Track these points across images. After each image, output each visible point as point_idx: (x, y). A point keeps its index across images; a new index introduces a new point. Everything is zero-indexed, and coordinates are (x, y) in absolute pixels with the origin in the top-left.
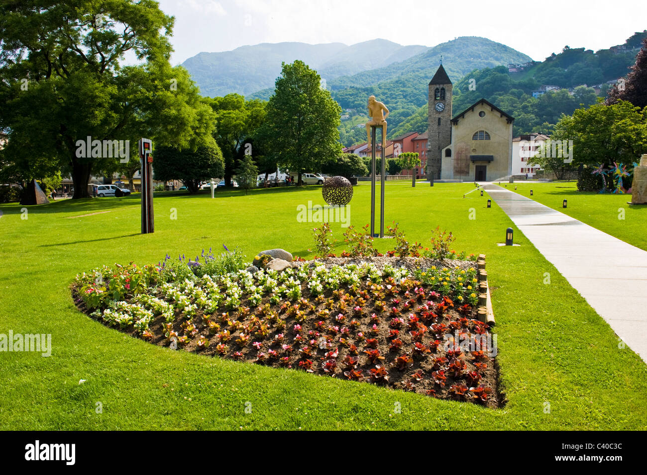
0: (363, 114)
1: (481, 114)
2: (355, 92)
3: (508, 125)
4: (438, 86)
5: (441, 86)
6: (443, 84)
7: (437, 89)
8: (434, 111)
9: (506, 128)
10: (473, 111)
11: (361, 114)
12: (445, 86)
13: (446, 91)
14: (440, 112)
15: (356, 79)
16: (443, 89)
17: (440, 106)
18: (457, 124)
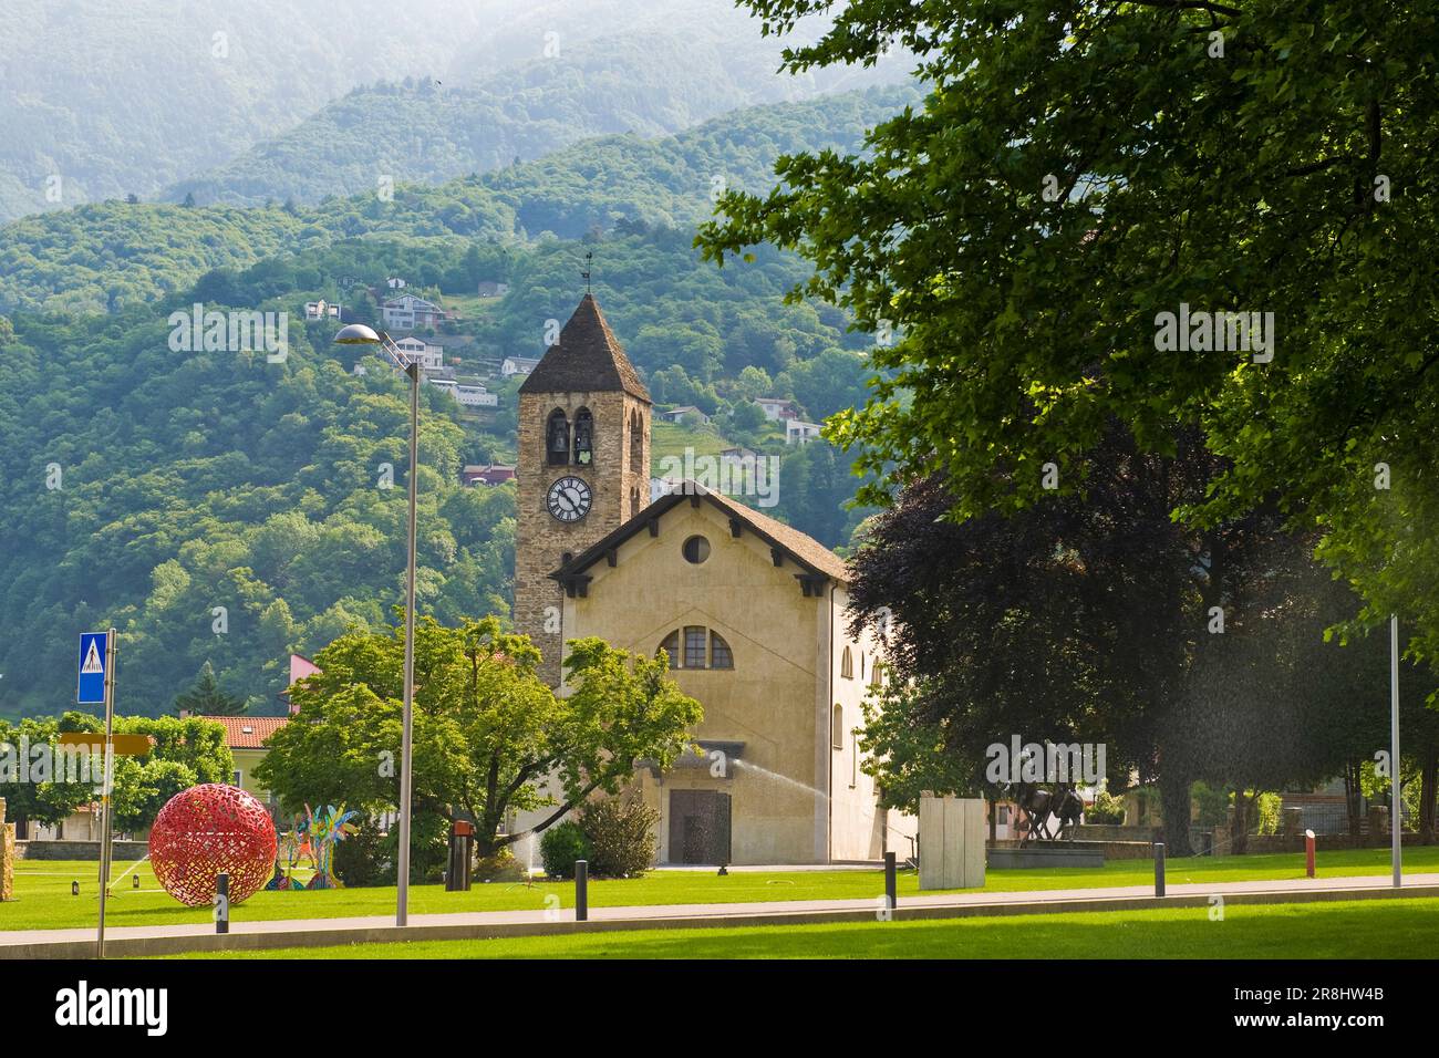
0: (693, 411)
1: (693, 550)
2: (651, 257)
3: (808, 603)
4: (560, 401)
5: (577, 400)
6: (585, 389)
7: (558, 413)
8: (545, 517)
9: (801, 618)
10: (654, 534)
11: (675, 409)
12: (594, 401)
13: (596, 427)
14: (569, 526)
15: (692, 159)
16: (584, 414)
17: (570, 493)
18: (584, 594)
